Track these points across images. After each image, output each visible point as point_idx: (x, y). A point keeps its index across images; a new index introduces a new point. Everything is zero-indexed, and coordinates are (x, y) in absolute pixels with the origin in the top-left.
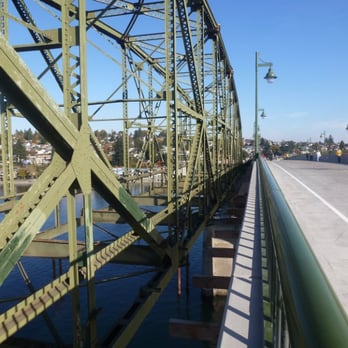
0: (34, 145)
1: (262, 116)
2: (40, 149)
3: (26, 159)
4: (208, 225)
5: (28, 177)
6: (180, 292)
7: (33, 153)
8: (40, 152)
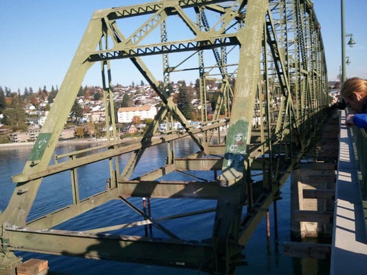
0: (87, 102)
1: (350, 43)
2: (95, 106)
3: (82, 117)
4: (295, 168)
5: (87, 135)
6: (269, 234)
7: (89, 111)
8: (95, 109)
